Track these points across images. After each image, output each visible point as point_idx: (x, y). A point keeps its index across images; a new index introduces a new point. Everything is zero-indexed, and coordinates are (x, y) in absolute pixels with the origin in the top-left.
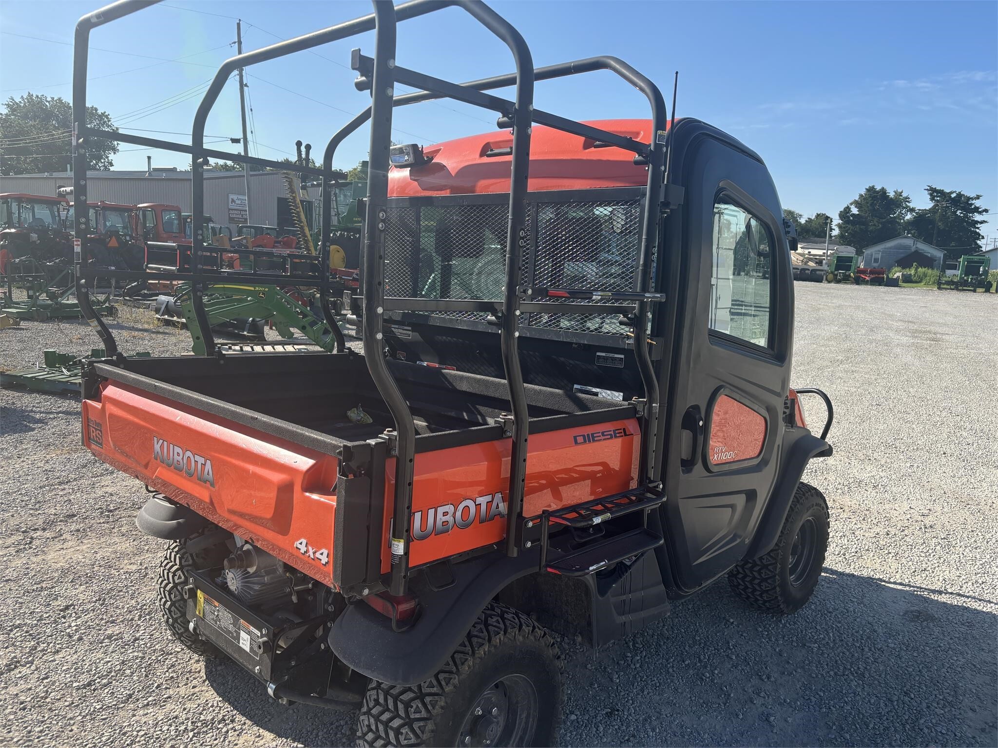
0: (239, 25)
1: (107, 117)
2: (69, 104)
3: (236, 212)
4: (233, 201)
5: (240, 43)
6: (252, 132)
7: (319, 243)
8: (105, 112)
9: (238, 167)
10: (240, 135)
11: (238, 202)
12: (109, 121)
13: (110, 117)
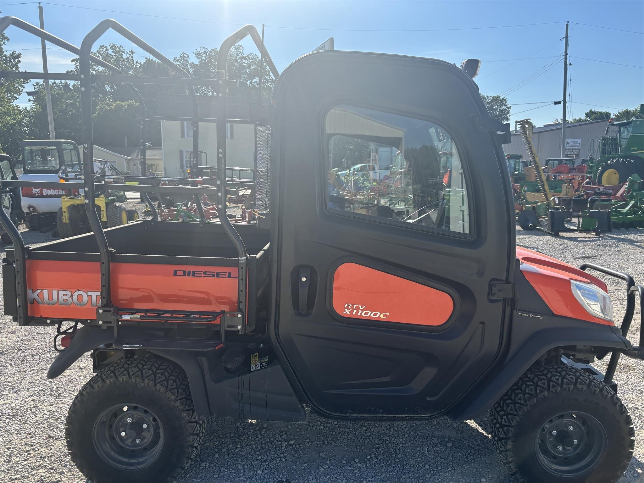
0: (567, 25)
1: (505, 100)
2: (484, 96)
3: (569, 151)
4: (568, 143)
5: (567, 37)
6: (569, 95)
7: (600, 169)
8: (504, 98)
9: (589, 119)
10: (562, 99)
11: (572, 144)
12: (506, 103)
13: (506, 100)
